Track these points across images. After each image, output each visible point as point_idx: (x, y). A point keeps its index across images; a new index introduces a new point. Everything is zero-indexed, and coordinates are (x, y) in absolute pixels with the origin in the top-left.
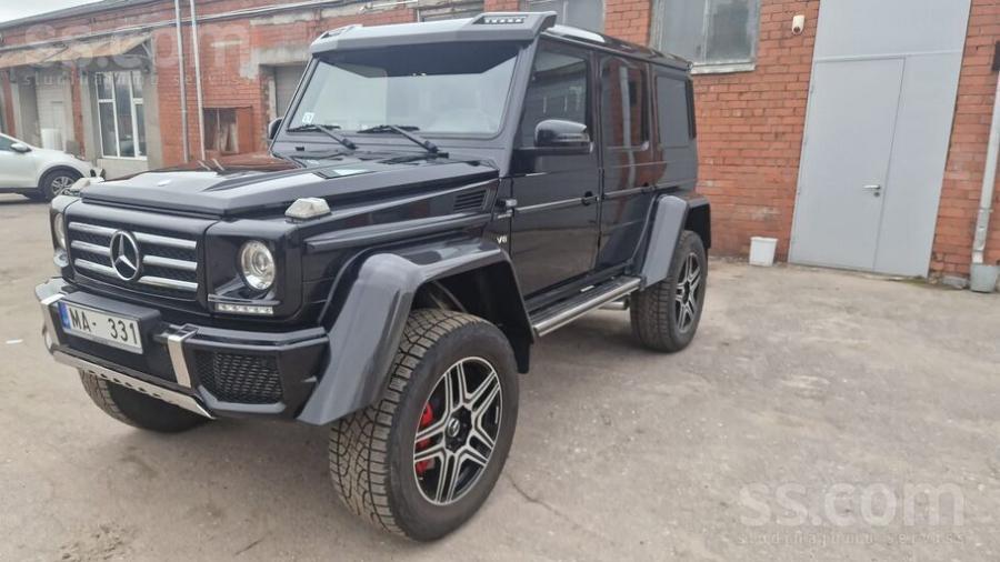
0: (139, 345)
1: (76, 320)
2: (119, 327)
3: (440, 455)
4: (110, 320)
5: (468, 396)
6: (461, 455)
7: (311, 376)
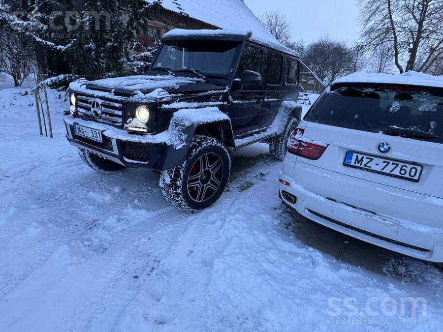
0: (101, 140)
1: (79, 130)
2: (95, 133)
3: (198, 185)
4: (91, 130)
5: (209, 166)
6: (206, 186)
7: (159, 154)
